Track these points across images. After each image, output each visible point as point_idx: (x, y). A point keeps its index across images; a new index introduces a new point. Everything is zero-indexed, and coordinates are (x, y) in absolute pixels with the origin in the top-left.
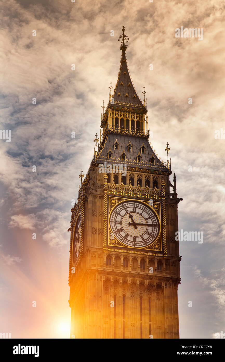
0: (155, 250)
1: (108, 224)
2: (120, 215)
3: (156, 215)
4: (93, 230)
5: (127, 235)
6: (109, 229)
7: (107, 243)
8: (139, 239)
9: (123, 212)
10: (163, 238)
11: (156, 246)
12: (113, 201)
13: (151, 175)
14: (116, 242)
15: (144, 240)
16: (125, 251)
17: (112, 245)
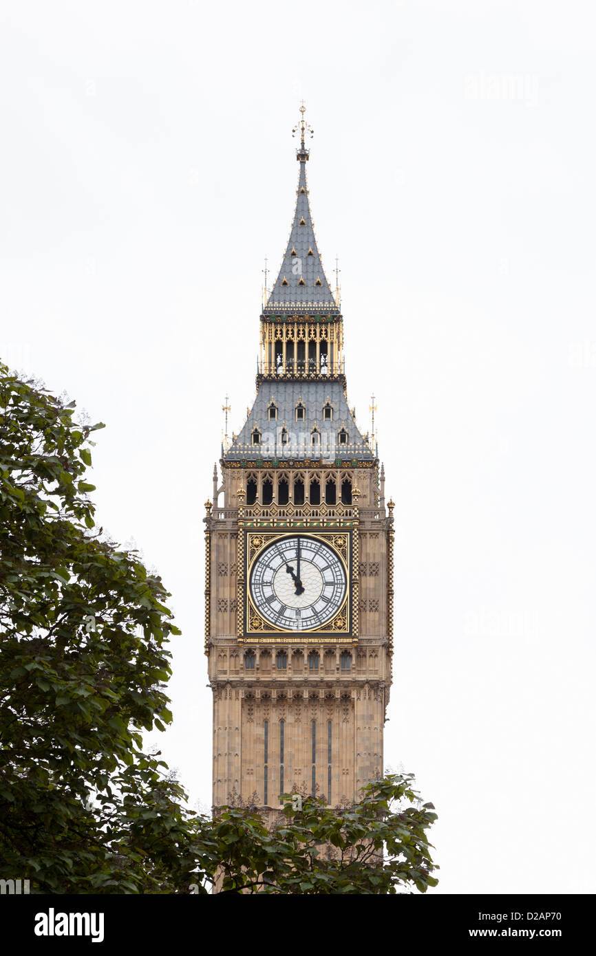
0: (338, 631)
1: (245, 590)
2: (271, 568)
3: (340, 560)
4: (220, 604)
5: (284, 608)
6: (249, 599)
7: (245, 629)
8: (305, 614)
9: (277, 562)
10: (351, 605)
11: (339, 623)
12: (256, 542)
13: (337, 472)
14: (263, 625)
15: (316, 613)
16: (279, 640)
17: (254, 631)
